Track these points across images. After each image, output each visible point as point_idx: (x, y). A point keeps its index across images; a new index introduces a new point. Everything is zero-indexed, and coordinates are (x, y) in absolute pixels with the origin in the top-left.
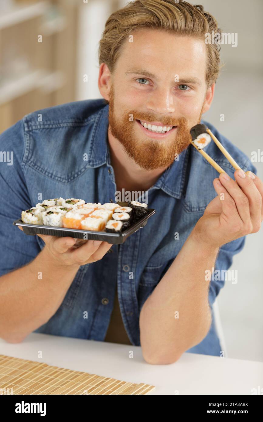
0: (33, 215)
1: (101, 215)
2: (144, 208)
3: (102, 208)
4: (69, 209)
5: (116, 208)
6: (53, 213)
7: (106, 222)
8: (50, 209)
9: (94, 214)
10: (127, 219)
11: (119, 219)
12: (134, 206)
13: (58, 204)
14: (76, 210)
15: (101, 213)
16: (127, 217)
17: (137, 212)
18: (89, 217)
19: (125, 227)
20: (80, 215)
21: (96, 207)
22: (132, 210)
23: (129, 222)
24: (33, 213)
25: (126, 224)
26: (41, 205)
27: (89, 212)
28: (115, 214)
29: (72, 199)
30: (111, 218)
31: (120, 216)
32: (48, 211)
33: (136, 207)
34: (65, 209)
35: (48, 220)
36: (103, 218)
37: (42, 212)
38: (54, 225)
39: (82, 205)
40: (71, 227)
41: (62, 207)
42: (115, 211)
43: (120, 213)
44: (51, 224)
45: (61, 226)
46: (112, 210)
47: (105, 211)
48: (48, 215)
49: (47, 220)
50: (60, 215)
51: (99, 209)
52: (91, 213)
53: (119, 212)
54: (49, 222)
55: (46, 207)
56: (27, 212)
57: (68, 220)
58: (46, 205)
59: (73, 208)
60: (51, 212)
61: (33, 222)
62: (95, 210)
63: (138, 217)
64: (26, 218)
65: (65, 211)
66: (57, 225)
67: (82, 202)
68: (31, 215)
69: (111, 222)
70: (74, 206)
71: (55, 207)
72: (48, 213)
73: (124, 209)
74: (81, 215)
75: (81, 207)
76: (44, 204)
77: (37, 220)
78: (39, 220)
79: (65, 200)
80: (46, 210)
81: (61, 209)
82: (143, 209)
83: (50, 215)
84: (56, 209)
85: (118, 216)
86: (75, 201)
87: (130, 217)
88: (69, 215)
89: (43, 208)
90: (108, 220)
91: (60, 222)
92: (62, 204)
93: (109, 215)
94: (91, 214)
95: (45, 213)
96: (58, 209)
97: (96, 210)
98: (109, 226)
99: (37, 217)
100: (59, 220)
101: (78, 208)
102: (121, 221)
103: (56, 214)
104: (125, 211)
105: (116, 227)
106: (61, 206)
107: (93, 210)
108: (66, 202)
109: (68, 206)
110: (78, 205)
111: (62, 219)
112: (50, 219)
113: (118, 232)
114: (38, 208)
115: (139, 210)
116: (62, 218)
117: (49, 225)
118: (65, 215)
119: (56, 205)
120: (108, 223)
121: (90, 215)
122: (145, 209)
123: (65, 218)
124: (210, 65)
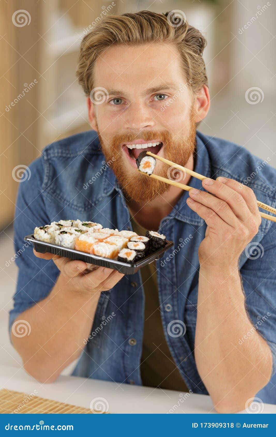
0: (46, 232)
1: (115, 242)
2: (162, 239)
3: (118, 235)
4: (84, 232)
5: (133, 236)
6: (66, 233)
7: (119, 249)
8: (65, 229)
9: (108, 240)
10: (142, 249)
11: (134, 248)
12: (152, 236)
13: (74, 225)
14: (90, 233)
15: (116, 240)
16: (142, 247)
17: (154, 243)
18: (103, 242)
19: (139, 257)
20: (94, 239)
21: (112, 233)
22: (149, 241)
23: (143, 252)
24: (46, 231)
25: (140, 255)
26: (56, 224)
27: (104, 237)
28: (130, 242)
29: (90, 222)
30: (126, 246)
31: (135, 246)
32: (62, 230)
33: (154, 238)
34: (81, 231)
35: (61, 239)
36: (117, 246)
37: (56, 230)
38: (66, 246)
39: (99, 230)
40: (83, 250)
41: (77, 229)
42: (131, 240)
43: (136, 242)
44: (62, 244)
45: (73, 247)
46: (127, 238)
47: (121, 238)
48: (61, 235)
49: (59, 239)
50: (73, 236)
51: (115, 235)
52: (106, 238)
53: (134, 240)
54: (61, 242)
55: (60, 226)
56: (41, 229)
57: (81, 243)
58: (62, 224)
59: (88, 231)
60: (65, 231)
61: (44, 239)
62: (110, 236)
63: (155, 248)
64: (39, 234)
65: (79, 233)
66: (69, 246)
67: (99, 226)
68: (44, 232)
69: (125, 250)
70: (90, 230)
71: (70, 228)
72: (61, 233)
73: (140, 239)
74: (96, 239)
75: (97, 231)
76: (60, 224)
77: (50, 238)
78: (51, 238)
79: (82, 222)
80: (60, 229)
81: (76, 230)
82: (160, 241)
83: (63, 235)
84: (71, 230)
85: (133, 245)
86: (92, 225)
87: (146, 247)
88: (83, 237)
89: (57, 227)
90: (122, 248)
91: (72, 243)
92: (78, 226)
93: (124, 243)
94: (106, 240)
95: (58, 232)
96: (73, 230)
97: (112, 236)
98: (122, 254)
99: (50, 235)
100: (71, 242)
101: (94, 232)
102: (136, 250)
103: (70, 235)
104: (142, 241)
105: (128, 257)
106: (77, 227)
107: (109, 235)
108: (82, 224)
109: (84, 228)
110: (94, 229)
111: (75, 241)
112: (63, 239)
113: (130, 262)
114: (53, 226)
115: (156, 241)
116: (75, 239)
117: (61, 245)
118: (78, 237)
119: (72, 226)
120: (121, 251)
121: (104, 241)
122: (163, 241)
123: (78, 240)
124: (186, 68)
